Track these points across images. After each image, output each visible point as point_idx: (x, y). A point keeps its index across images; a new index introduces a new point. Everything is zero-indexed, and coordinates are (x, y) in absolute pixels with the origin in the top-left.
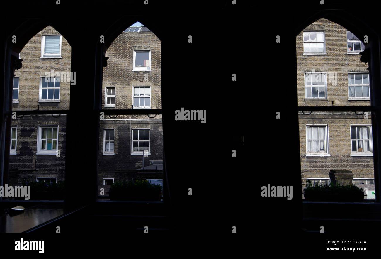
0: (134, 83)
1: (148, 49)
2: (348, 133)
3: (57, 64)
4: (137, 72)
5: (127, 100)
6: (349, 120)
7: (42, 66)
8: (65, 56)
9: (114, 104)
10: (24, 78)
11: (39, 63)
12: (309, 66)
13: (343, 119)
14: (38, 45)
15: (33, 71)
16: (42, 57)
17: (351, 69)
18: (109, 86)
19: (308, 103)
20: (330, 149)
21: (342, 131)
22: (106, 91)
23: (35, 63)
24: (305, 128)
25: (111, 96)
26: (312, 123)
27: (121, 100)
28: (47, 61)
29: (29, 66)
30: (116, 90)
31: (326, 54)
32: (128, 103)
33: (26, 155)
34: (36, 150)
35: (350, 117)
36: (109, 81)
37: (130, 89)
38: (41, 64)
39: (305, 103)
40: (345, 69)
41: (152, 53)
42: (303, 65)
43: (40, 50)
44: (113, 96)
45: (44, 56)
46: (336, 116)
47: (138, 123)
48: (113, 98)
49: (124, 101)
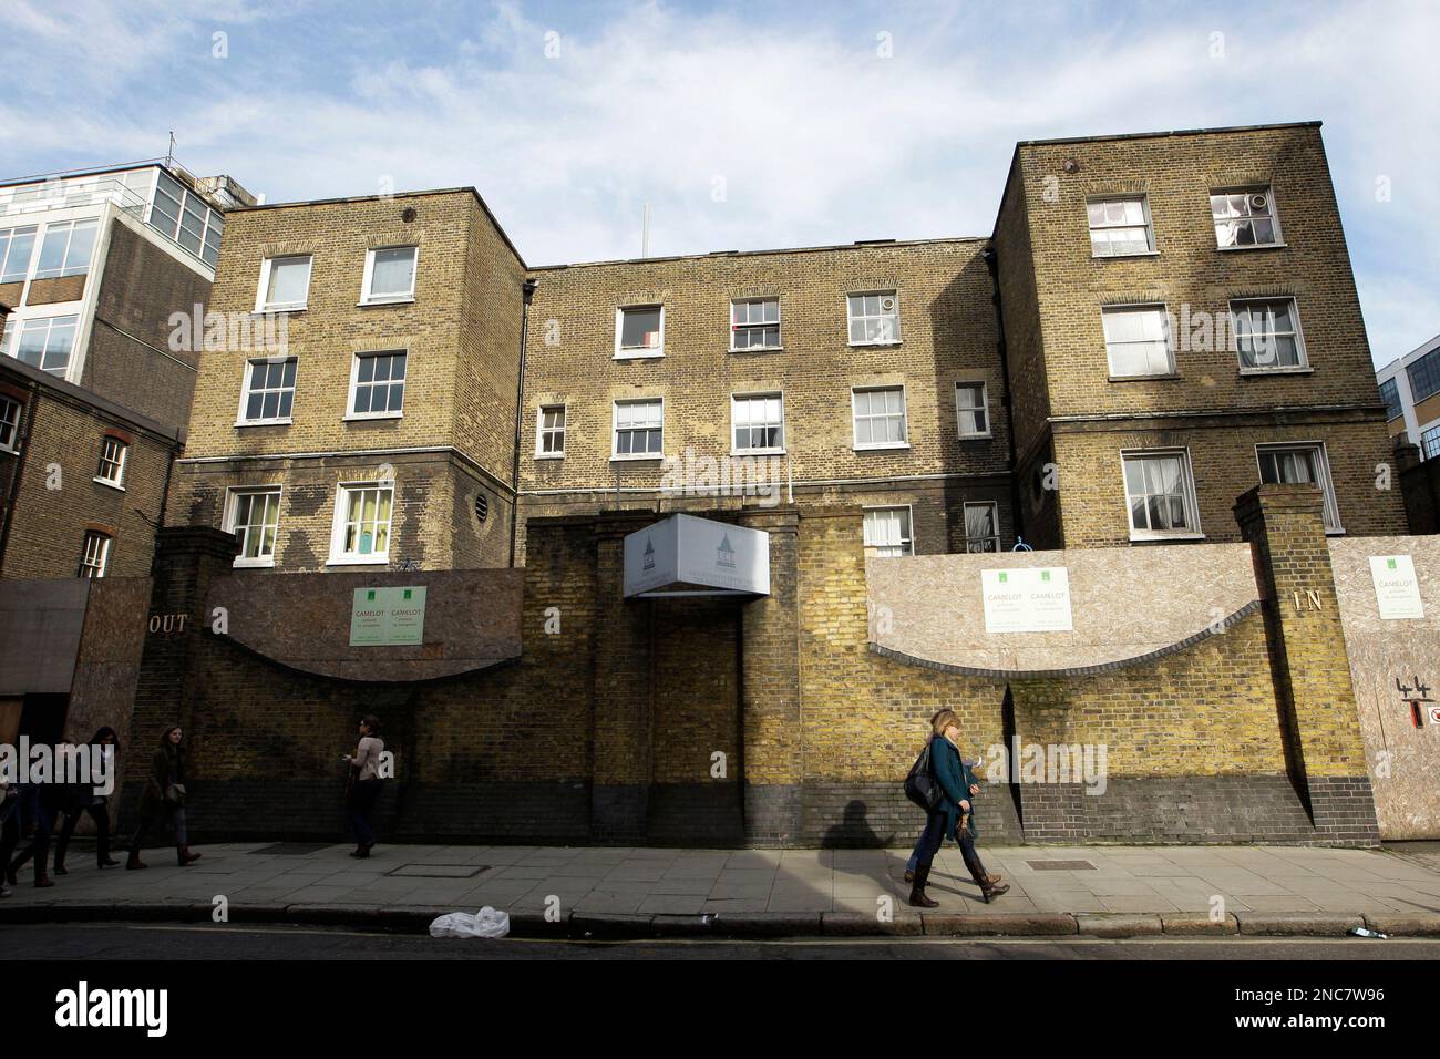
0: (617, 392)
1: (657, 301)
2: (1252, 468)
3: (401, 318)
4: (627, 362)
5: (598, 436)
6: (1251, 430)
7: (360, 325)
8: (424, 297)
9: (562, 450)
10: (311, 359)
11: (354, 317)
12: (1112, 287)
13: (1233, 430)
14: (355, 273)
15: (337, 340)
16: (363, 302)
17: (1235, 289)
18: (548, 400)
19: (1120, 388)
20: (1202, 519)
21: (1234, 462)
22: (541, 418)
23: (343, 319)
24: (1119, 458)
25: (554, 430)
26: (1140, 444)
27: (580, 438)
28: (375, 312)
29: (327, 328)
30: (566, 412)
31: (1159, 253)
32: (601, 444)
33: (299, 566)
34: (326, 553)
35: (1253, 424)
36: (549, 390)
37: (607, 406)
38: (358, 320)
39: (1113, 388)
40: (1218, 291)
41: (667, 311)
42: (1096, 284)
43: (359, 286)
44: (559, 429)
45: (370, 300)
46: (1211, 422)
47: (628, 497)
48: (560, 436)
49: (589, 441)
